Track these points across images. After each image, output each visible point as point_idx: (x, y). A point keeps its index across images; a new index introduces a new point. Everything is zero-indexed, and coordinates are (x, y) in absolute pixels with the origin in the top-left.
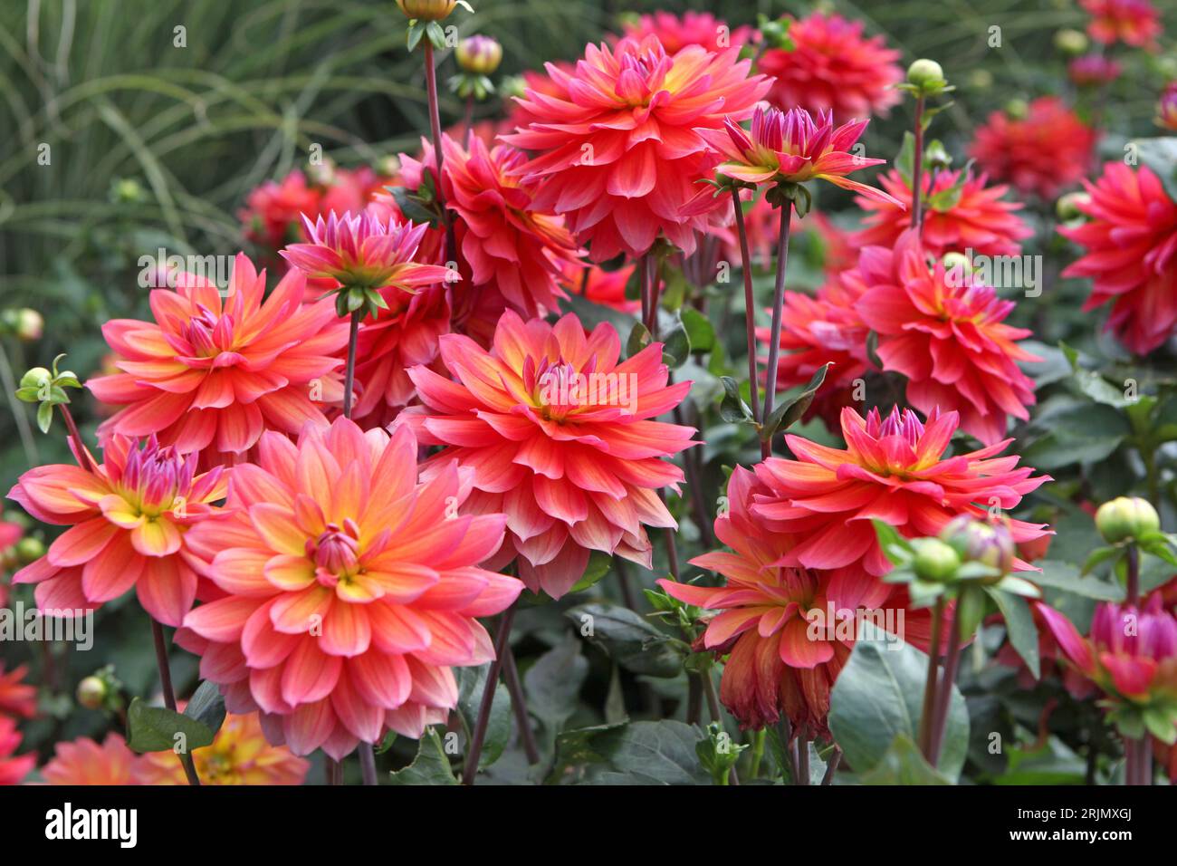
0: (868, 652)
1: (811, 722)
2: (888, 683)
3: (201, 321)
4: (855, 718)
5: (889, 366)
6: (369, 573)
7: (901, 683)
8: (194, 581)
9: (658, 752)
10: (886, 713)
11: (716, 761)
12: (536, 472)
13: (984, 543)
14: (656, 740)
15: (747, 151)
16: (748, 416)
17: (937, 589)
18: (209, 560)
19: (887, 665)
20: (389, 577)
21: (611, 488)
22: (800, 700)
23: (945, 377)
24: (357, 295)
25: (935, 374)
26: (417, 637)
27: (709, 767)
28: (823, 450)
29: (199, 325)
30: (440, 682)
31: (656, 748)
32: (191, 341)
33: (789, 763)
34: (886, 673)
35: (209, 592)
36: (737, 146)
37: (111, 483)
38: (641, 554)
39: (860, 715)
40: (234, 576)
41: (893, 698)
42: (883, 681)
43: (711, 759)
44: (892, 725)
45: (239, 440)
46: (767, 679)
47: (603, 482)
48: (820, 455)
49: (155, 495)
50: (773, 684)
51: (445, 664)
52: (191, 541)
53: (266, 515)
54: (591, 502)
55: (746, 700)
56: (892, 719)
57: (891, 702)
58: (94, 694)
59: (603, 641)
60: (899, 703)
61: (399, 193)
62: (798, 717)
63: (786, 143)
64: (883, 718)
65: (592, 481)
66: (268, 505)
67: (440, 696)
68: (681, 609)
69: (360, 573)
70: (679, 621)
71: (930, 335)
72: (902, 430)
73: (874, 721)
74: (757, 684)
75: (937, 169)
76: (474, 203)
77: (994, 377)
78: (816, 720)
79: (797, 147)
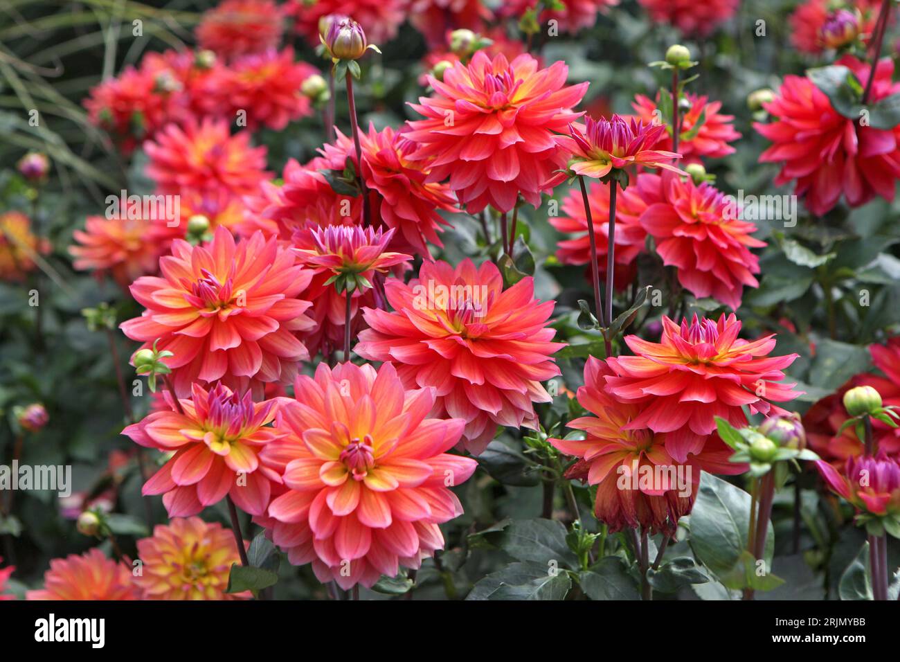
0: (707, 491)
1: (656, 524)
2: (724, 512)
3: (206, 282)
4: (707, 536)
5: (667, 262)
6: (380, 467)
7: (731, 511)
8: (268, 485)
9: (537, 542)
10: (725, 531)
11: (579, 546)
12: (472, 383)
13: (789, 434)
14: (534, 534)
15: (588, 152)
16: (595, 323)
17: (766, 467)
18: (281, 471)
19: (720, 499)
20: (396, 469)
21: (517, 386)
22: (648, 511)
23: (703, 266)
24: (351, 280)
25: (698, 266)
26: (422, 509)
27: (575, 550)
28: (649, 345)
29: (206, 285)
30: (433, 534)
31: (535, 539)
32: (200, 296)
33: (633, 546)
34: (722, 506)
35: (279, 490)
36: (581, 147)
37: (201, 423)
38: (532, 422)
39: (708, 534)
40: (298, 479)
41: (729, 521)
42: (721, 511)
43: (576, 545)
44: (730, 539)
45: (247, 365)
46: (629, 501)
47: (509, 380)
48: (647, 349)
49: (236, 429)
50: (632, 504)
51: (435, 523)
52: (264, 458)
53: (311, 437)
54: (502, 396)
55: (613, 515)
56: (729, 535)
57: (728, 524)
58: (92, 526)
59: (484, 465)
60: (732, 525)
61: (328, 174)
62: (646, 521)
63: (615, 146)
64: (724, 535)
65: (505, 383)
66: (313, 430)
67: (433, 541)
68: (548, 447)
69: (375, 468)
70: (547, 455)
71: (692, 239)
72: (705, 334)
73: (719, 537)
74: (621, 504)
75: (683, 113)
76: (385, 180)
77: (738, 264)
78: (660, 523)
79: (622, 148)
